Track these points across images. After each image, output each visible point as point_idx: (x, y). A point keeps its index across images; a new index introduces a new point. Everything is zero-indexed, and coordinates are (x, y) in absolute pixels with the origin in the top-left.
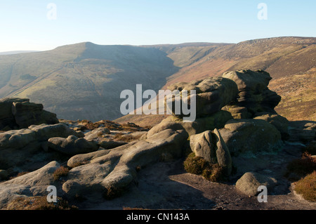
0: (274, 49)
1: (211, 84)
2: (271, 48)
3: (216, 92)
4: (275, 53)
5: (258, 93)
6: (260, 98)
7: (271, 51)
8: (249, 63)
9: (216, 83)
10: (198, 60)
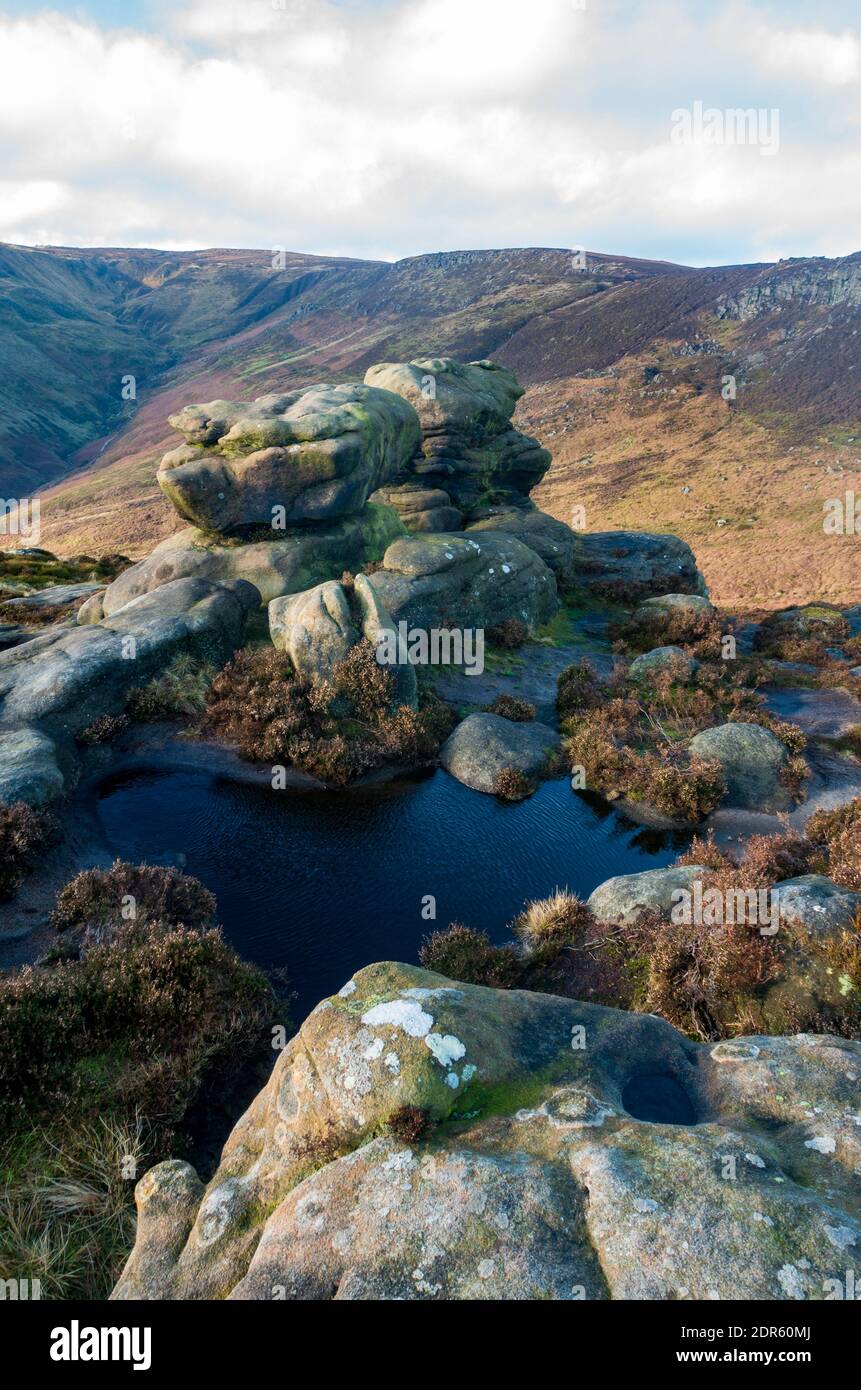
0: (513, 288)
1: (333, 411)
2: (504, 285)
3: (352, 440)
4: (514, 302)
5: (480, 442)
6: (487, 459)
7: (502, 296)
8: (433, 336)
9: (349, 407)
10: (260, 316)
